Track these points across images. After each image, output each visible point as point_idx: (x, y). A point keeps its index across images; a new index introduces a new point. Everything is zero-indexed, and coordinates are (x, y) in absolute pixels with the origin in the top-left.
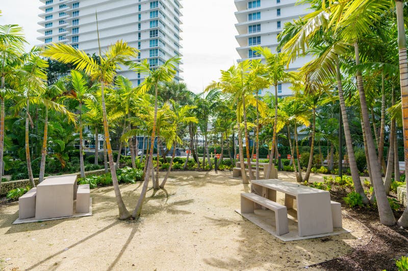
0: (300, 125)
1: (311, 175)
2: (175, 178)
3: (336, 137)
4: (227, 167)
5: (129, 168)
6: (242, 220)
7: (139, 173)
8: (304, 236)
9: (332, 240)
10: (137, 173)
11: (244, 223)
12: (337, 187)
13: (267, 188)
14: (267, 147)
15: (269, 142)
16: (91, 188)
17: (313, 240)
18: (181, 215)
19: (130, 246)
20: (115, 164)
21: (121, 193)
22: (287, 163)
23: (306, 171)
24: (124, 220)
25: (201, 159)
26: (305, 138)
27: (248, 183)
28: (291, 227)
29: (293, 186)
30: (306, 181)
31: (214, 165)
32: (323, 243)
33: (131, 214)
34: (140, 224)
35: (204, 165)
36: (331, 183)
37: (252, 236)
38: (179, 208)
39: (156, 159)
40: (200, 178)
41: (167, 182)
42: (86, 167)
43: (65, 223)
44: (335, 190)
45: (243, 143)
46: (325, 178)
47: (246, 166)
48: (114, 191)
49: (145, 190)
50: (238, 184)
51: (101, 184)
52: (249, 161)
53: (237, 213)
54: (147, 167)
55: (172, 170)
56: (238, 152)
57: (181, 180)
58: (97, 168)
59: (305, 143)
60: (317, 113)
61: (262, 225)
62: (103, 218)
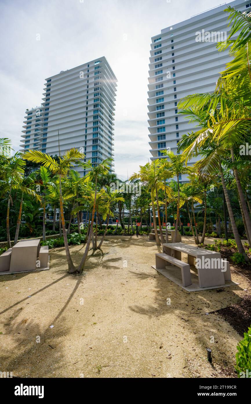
0: (196, 202)
1: (206, 238)
2: (109, 241)
3: (222, 211)
4: (145, 232)
5: (76, 234)
6: (157, 274)
7: (83, 237)
8: (203, 288)
9: (225, 291)
10: (82, 237)
11: (158, 276)
12: (225, 248)
13: (174, 250)
14: (172, 218)
15: (174, 214)
16: (50, 248)
17: (210, 291)
18: (112, 270)
19: (75, 295)
20: (66, 230)
21: (70, 252)
22: (187, 230)
23: (201, 235)
24: (72, 273)
25: (126, 226)
26: (199, 212)
27: (161, 245)
28: (193, 280)
29: (193, 249)
30: (202, 244)
31: (136, 231)
32: (218, 294)
33: (77, 269)
34: (83, 277)
35: (128, 231)
36: (221, 245)
37: (165, 287)
38: (112, 264)
39: (95, 227)
40: (126, 241)
41: (102, 244)
42: (46, 232)
43: (30, 275)
44: (224, 250)
45: (156, 215)
46: (216, 241)
47: (158, 232)
48: (65, 251)
49: (87, 250)
50: (153, 245)
51: (57, 245)
52: (161, 229)
53: (153, 268)
54: (89, 233)
55: (106, 235)
56: (152, 221)
57: (113, 242)
58: (54, 233)
59: (200, 215)
60: (207, 194)
61: (171, 279)
62: (57, 272)
